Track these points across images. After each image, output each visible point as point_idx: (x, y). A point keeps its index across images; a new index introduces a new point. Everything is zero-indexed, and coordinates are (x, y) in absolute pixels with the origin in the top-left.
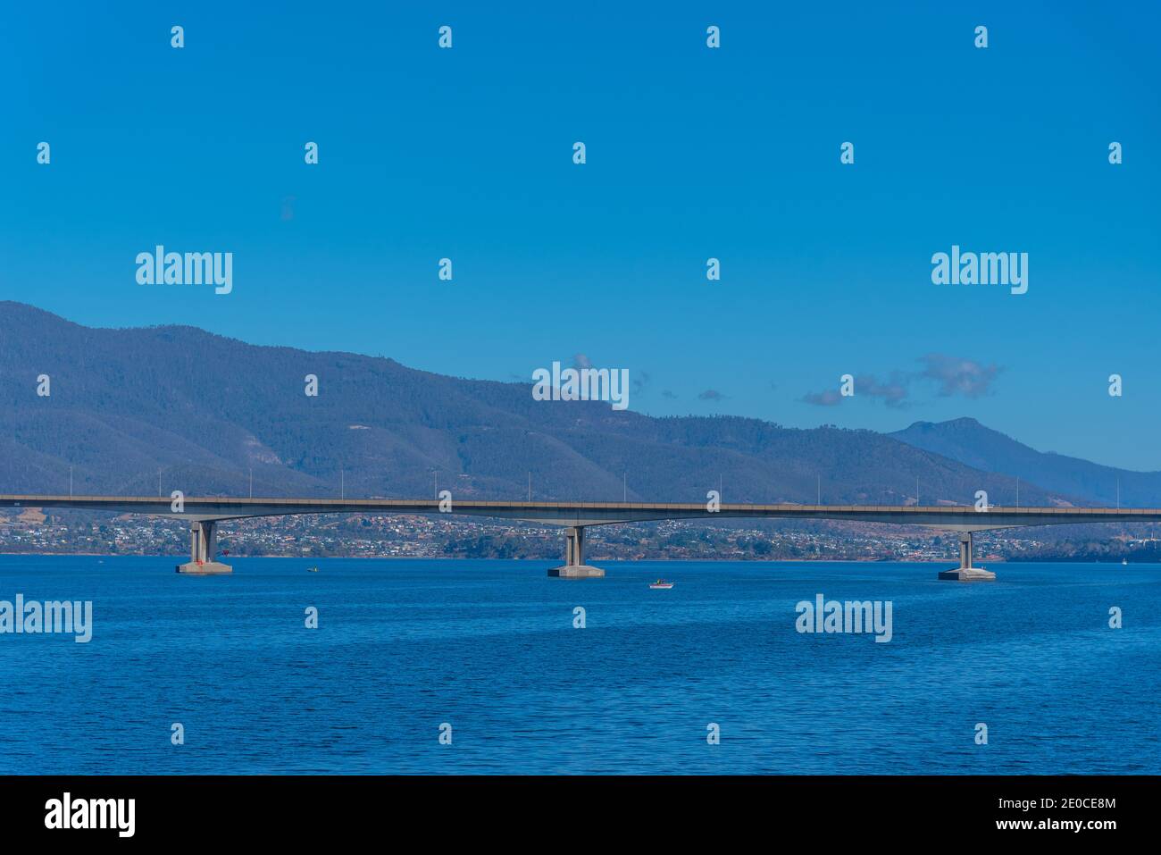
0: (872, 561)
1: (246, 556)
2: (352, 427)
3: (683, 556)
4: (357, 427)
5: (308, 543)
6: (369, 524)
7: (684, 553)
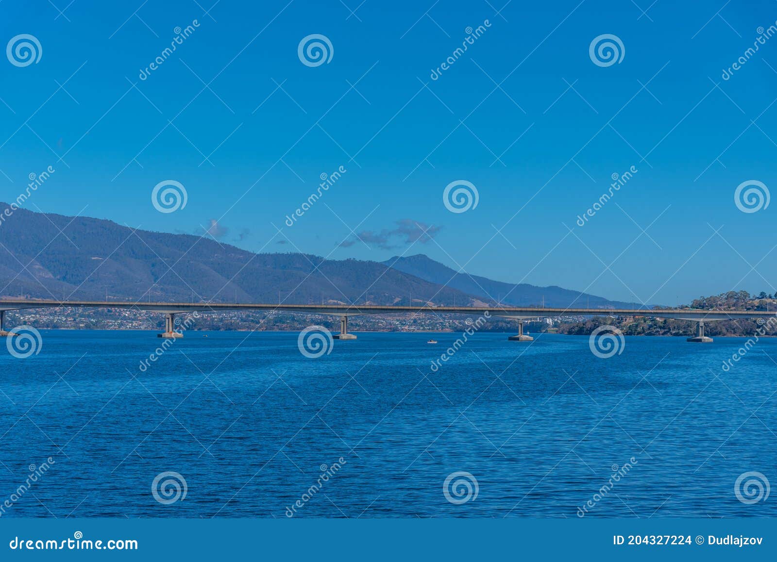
0: (386, 332)
1: (49, 329)
2: (93, 258)
3: (286, 329)
4: (95, 258)
5: (82, 322)
6: (111, 312)
7: (287, 328)
